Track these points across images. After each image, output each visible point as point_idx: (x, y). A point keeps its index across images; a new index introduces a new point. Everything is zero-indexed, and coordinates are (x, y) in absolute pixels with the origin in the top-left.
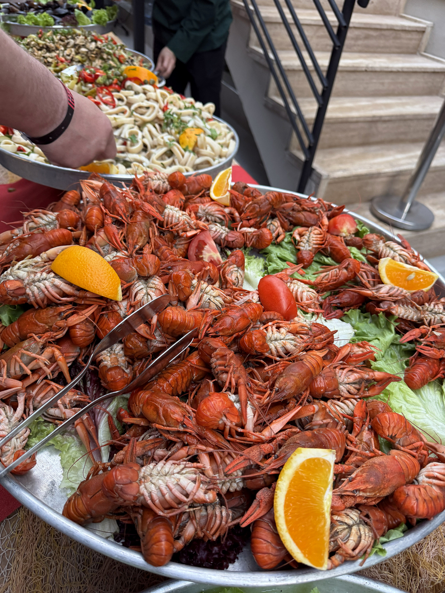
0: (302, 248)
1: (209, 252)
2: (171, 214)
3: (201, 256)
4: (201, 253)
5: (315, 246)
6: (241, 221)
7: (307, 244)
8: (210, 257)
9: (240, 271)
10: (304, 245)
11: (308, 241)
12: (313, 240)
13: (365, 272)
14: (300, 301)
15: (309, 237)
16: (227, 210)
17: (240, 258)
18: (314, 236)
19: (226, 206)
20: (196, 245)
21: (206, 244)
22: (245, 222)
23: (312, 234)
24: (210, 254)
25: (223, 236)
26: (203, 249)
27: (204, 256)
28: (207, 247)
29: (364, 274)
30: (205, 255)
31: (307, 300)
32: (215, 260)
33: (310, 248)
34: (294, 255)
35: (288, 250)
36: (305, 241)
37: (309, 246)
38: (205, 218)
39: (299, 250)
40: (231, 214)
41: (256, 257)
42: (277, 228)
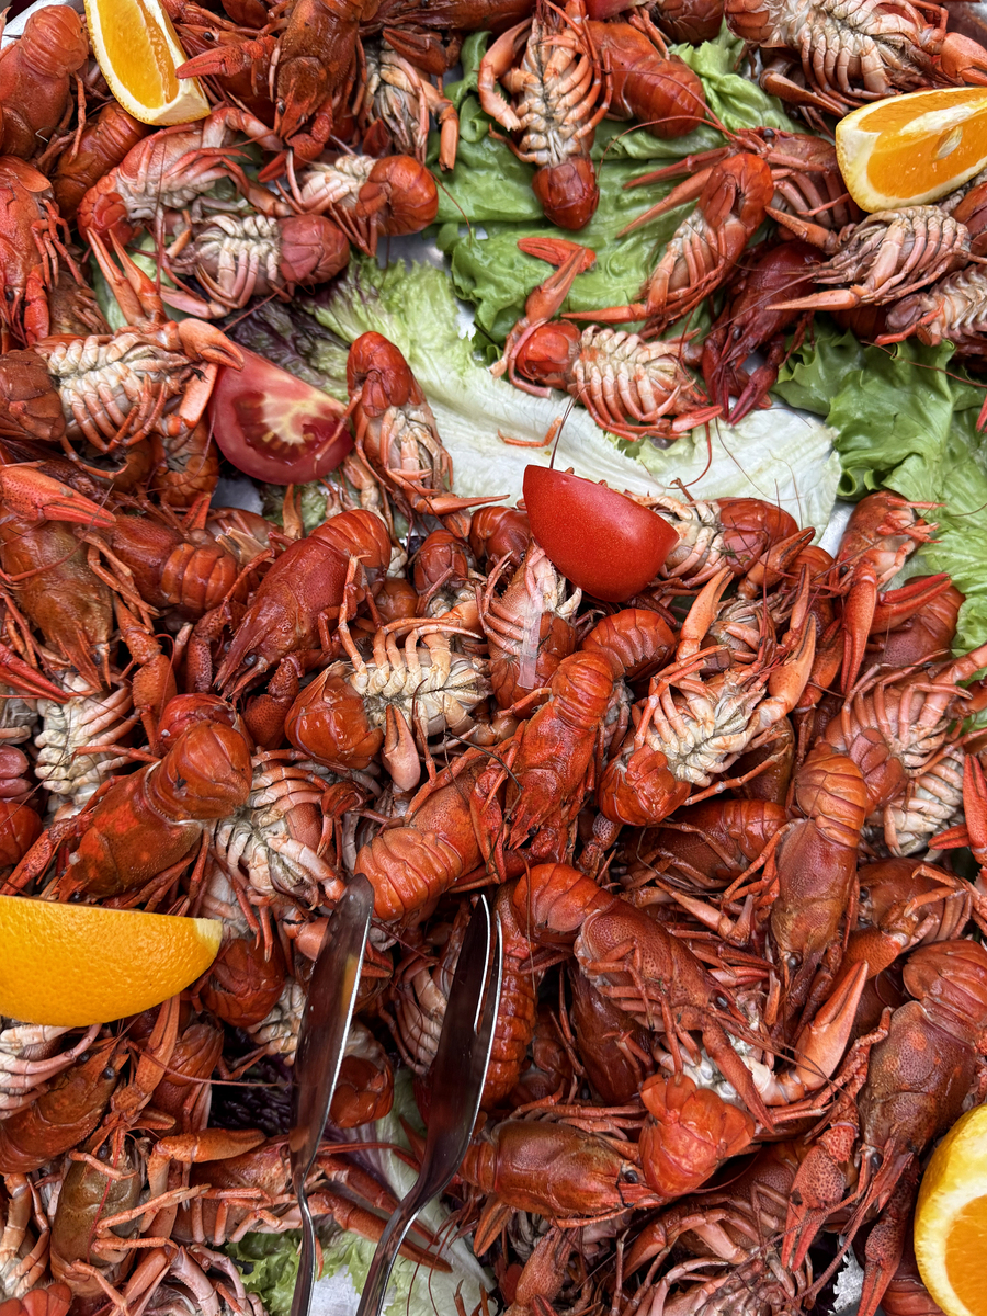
0: (542, 157)
1: (282, 410)
2: (92, 400)
3: (267, 438)
4: (265, 429)
5: (581, 132)
6: (287, 148)
7: (553, 135)
8: (297, 419)
9: (413, 415)
10: (542, 141)
11: (549, 118)
12: (569, 109)
13: (788, 178)
14: (639, 414)
15: (546, 99)
16: (214, 136)
17: (392, 375)
18: (563, 86)
19: (202, 123)
20: (233, 419)
21: (259, 396)
22: (302, 143)
23: (550, 80)
24: (291, 414)
25: (272, 272)
26: (259, 412)
27: (276, 431)
28: (269, 401)
29: (788, 188)
30: (277, 424)
31: (660, 401)
32: (315, 420)
33: (570, 146)
34: (519, 180)
35: (491, 168)
36: (542, 124)
37: (565, 140)
38: (161, 213)
39: (535, 167)
40: (236, 135)
41: (410, 265)
42: (417, 98)
